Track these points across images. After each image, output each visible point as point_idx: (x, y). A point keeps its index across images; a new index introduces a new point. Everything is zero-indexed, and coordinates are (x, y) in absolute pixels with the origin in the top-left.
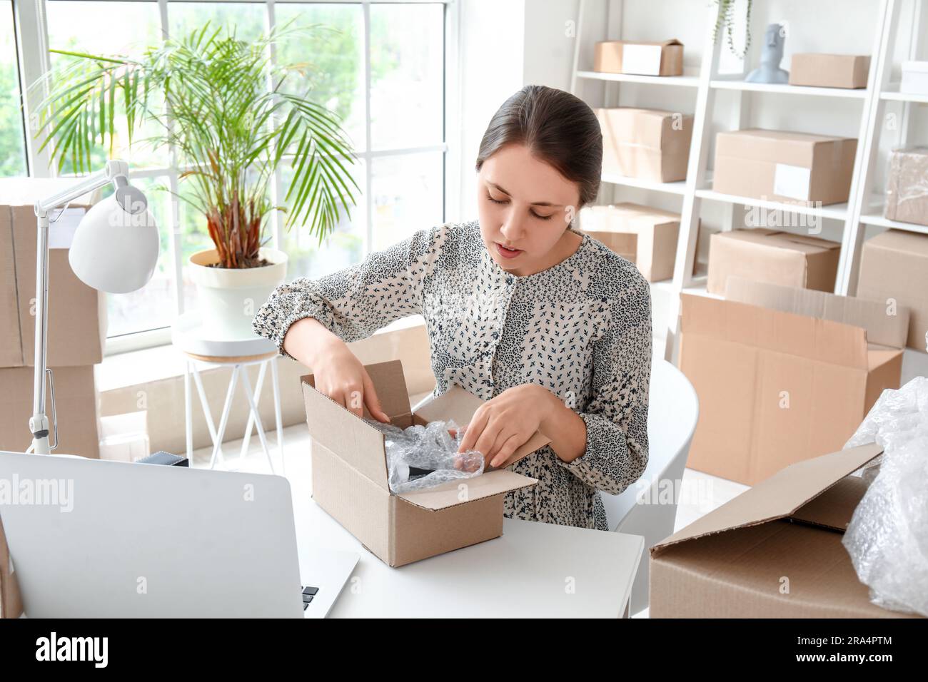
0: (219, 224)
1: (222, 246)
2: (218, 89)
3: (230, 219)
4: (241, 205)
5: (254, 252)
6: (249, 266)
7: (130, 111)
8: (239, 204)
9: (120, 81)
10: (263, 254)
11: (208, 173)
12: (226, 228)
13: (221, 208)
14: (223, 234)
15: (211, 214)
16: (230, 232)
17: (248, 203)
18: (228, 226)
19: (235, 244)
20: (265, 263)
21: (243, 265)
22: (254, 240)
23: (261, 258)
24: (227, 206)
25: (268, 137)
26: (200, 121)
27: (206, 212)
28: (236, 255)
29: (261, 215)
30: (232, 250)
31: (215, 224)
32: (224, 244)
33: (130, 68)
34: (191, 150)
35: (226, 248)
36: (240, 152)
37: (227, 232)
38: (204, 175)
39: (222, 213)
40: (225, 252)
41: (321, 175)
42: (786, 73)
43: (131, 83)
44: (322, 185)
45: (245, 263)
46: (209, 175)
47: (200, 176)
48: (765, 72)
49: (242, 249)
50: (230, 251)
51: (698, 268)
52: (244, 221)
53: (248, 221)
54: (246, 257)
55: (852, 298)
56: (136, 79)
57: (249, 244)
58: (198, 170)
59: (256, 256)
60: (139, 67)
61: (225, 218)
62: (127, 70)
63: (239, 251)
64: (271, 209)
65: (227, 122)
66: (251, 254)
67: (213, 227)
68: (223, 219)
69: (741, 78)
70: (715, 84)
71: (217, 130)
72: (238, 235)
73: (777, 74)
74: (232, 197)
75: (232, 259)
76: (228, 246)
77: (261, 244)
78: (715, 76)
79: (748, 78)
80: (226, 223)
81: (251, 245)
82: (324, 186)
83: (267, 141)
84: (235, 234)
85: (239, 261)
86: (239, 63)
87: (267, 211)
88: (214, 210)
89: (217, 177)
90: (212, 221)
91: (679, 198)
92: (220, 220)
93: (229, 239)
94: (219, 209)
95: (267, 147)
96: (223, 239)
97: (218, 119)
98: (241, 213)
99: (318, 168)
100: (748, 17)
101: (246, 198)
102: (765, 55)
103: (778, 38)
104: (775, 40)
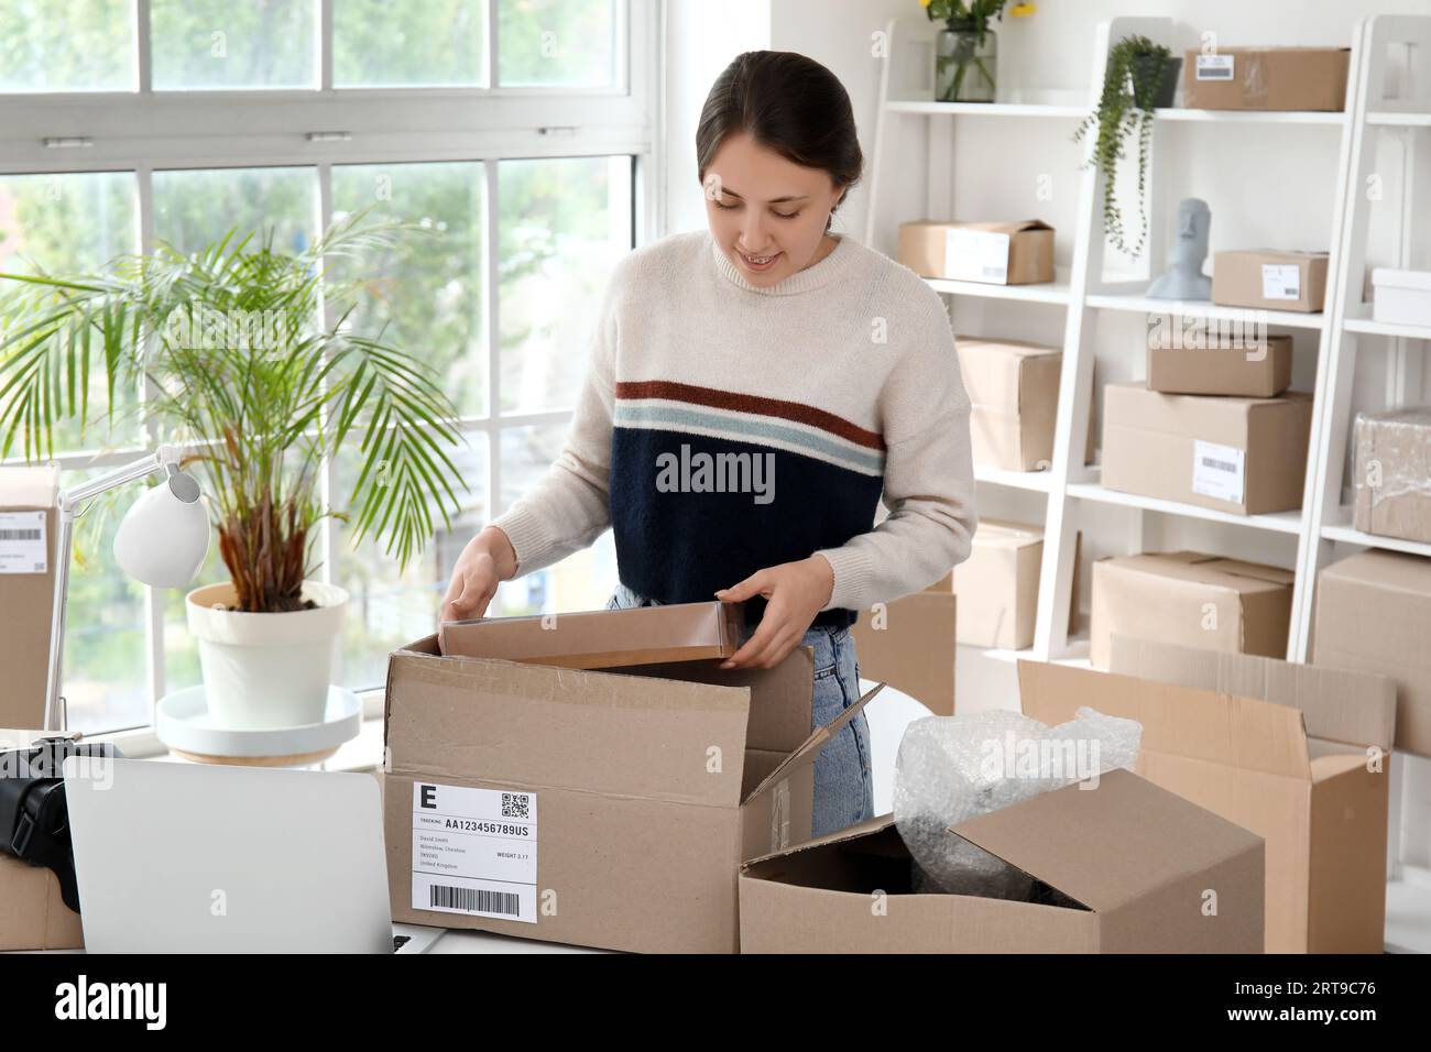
0: (239, 540)
1: (244, 577)
3: (257, 532)
4: (275, 511)
5: (295, 587)
6: (286, 609)
8: (272, 508)
9: (95, 320)
10: (308, 590)
11: (222, 458)
12: (250, 547)
13: (242, 513)
14: (245, 557)
15: (225, 526)
16: (257, 555)
17: (286, 506)
18: (253, 543)
19: (265, 573)
20: (310, 605)
21: (277, 607)
22: (295, 568)
23: (304, 599)
24: (252, 511)
25: (320, 400)
26: (212, 375)
27: (217, 522)
28: (265, 590)
29: (307, 525)
30: (259, 581)
31: (233, 541)
32: (246, 573)
33: (113, 298)
34: (198, 422)
35: (249, 580)
36: (275, 425)
37: (251, 553)
38: (216, 461)
39: (243, 522)
40: (247, 585)
41: (405, 463)
43: (114, 322)
44: (406, 479)
45: (280, 605)
46: (224, 462)
47: (211, 463)
48: (1176, 279)
49: (276, 581)
50: (255, 584)
51: (1077, 624)
52: (280, 535)
53: (286, 535)
54: (282, 594)
55: (1308, 666)
56: (122, 316)
57: (285, 572)
58: (208, 454)
59: (298, 593)
60: (124, 297)
61: (249, 531)
62: (107, 301)
63: (270, 584)
64: (322, 516)
65: (255, 378)
66: (288, 589)
67: (229, 545)
68: (246, 533)
70: (1094, 301)
71: (238, 391)
72: (269, 557)
73: (1197, 285)
74: (259, 497)
75: (258, 598)
76: (254, 576)
77: (306, 573)
78: (1094, 286)
79: (1150, 291)
80: (250, 539)
81: (290, 575)
82: (410, 480)
83: (318, 407)
84: (265, 556)
85: (270, 602)
86: (277, 286)
87: (316, 519)
88: (231, 518)
89: (237, 465)
90: (227, 537)
91: (1039, 500)
92: (241, 533)
93: (255, 565)
94: (239, 516)
95: (318, 416)
96: (244, 565)
97: (242, 373)
98: (276, 522)
99: (401, 453)
100: (1141, 187)
101: (283, 498)
102: (1176, 254)
103: (1197, 221)
104: (1193, 226)
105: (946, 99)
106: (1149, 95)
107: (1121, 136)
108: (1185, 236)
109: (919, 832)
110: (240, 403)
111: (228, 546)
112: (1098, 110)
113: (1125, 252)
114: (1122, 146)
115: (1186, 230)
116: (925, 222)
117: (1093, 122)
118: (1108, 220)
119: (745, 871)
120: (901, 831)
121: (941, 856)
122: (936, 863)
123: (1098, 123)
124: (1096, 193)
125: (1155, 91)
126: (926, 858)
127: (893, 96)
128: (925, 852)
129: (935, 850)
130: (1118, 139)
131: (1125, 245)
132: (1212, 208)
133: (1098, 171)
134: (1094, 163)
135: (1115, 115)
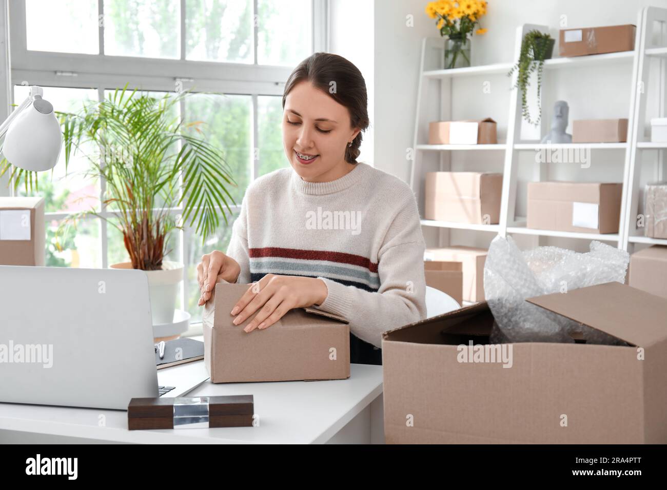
0: (132, 238)
1: (134, 254)
2: (134, 135)
3: (141, 233)
4: (150, 224)
5: (159, 261)
6: (153, 269)
7: (68, 145)
8: (148, 222)
11: (125, 200)
12: (137, 240)
13: (134, 226)
14: (135, 246)
15: (126, 231)
16: (140, 244)
17: (155, 223)
18: (139, 239)
19: (144, 253)
22: (159, 252)
23: (163, 266)
24: (139, 225)
27: (122, 229)
28: (144, 261)
29: (165, 232)
30: (141, 257)
31: (129, 238)
32: (136, 253)
34: (113, 182)
35: (137, 256)
37: (138, 243)
38: (122, 202)
39: (134, 229)
40: (136, 258)
41: (205, 190)
42: (570, 136)
43: (70, 128)
44: (206, 197)
46: (126, 202)
47: (120, 202)
48: (554, 135)
49: (149, 257)
50: (140, 258)
52: (152, 236)
53: (155, 237)
54: (152, 263)
56: (73, 125)
57: (154, 254)
58: (118, 198)
59: (160, 263)
60: (75, 117)
61: (137, 233)
62: (67, 119)
63: (147, 258)
64: (172, 228)
65: (140, 161)
66: (156, 261)
68: (136, 234)
69: (538, 142)
70: (518, 146)
71: (132, 167)
72: (146, 246)
73: (563, 136)
74: (142, 218)
75: (141, 264)
76: (139, 254)
77: (164, 255)
78: (517, 140)
79: (543, 141)
80: (137, 236)
81: (157, 255)
82: (208, 199)
84: (144, 245)
85: (147, 266)
87: (170, 230)
88: (129, 228)
89: (132, 203)
90: (127, 236)
92: (133, 234)
93: (140, 249)
94: (133, 226)
95: (171, 180)
96: (134, 249)
98: (150, 229)
99: (203, 185)
100: (538, 95)
101: (154, 220)
102: (554, 124)
103: (563, 111)
104: (561, 112)
105: (449, 68)
106: (542, 54)
107: (529, 73)
108: (558, 117)
109: (502, 307)
110: (133, 174)
111: (127, 240)
112: (518, 63)
113: (532, 123)
114: (530, 77)
115: (559, 113)
116: (440, 121)
117: (516, 68)
118: (524, 110)
119: (386, 337)
120: (491, 306)
121: (517, 323)
122: (513, 328)
123: (518, 69)
124: (518, 100)
125: (544, 52)
126: (506, 325)
127: (426, 69)
128: (505, 320)
129: (513, 319)
130: (528, 74)
131: (531, 121)
132: (569, 105)
133: (518, 90)
134: (517, 87)
135: (526, 64)
